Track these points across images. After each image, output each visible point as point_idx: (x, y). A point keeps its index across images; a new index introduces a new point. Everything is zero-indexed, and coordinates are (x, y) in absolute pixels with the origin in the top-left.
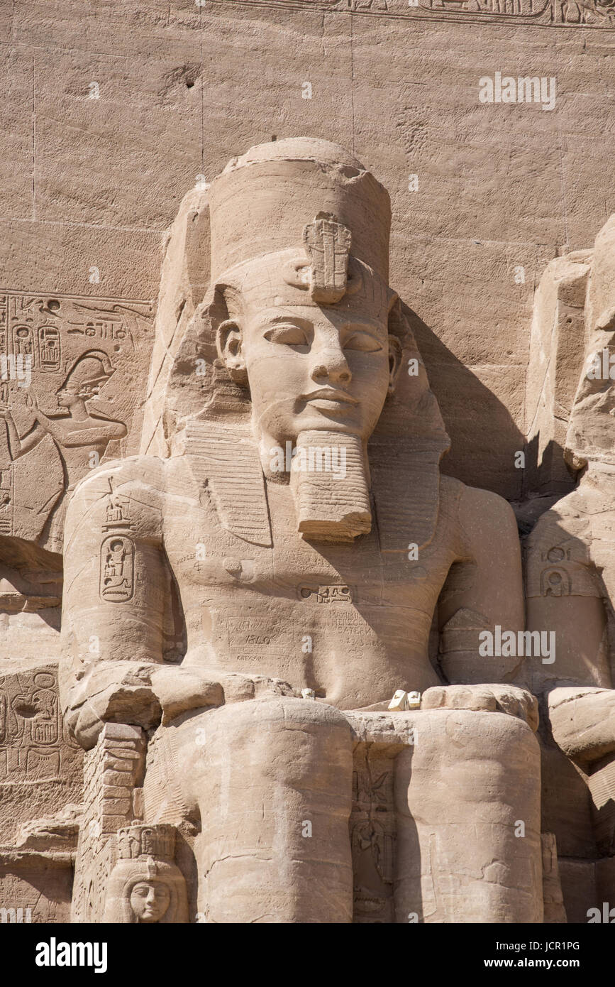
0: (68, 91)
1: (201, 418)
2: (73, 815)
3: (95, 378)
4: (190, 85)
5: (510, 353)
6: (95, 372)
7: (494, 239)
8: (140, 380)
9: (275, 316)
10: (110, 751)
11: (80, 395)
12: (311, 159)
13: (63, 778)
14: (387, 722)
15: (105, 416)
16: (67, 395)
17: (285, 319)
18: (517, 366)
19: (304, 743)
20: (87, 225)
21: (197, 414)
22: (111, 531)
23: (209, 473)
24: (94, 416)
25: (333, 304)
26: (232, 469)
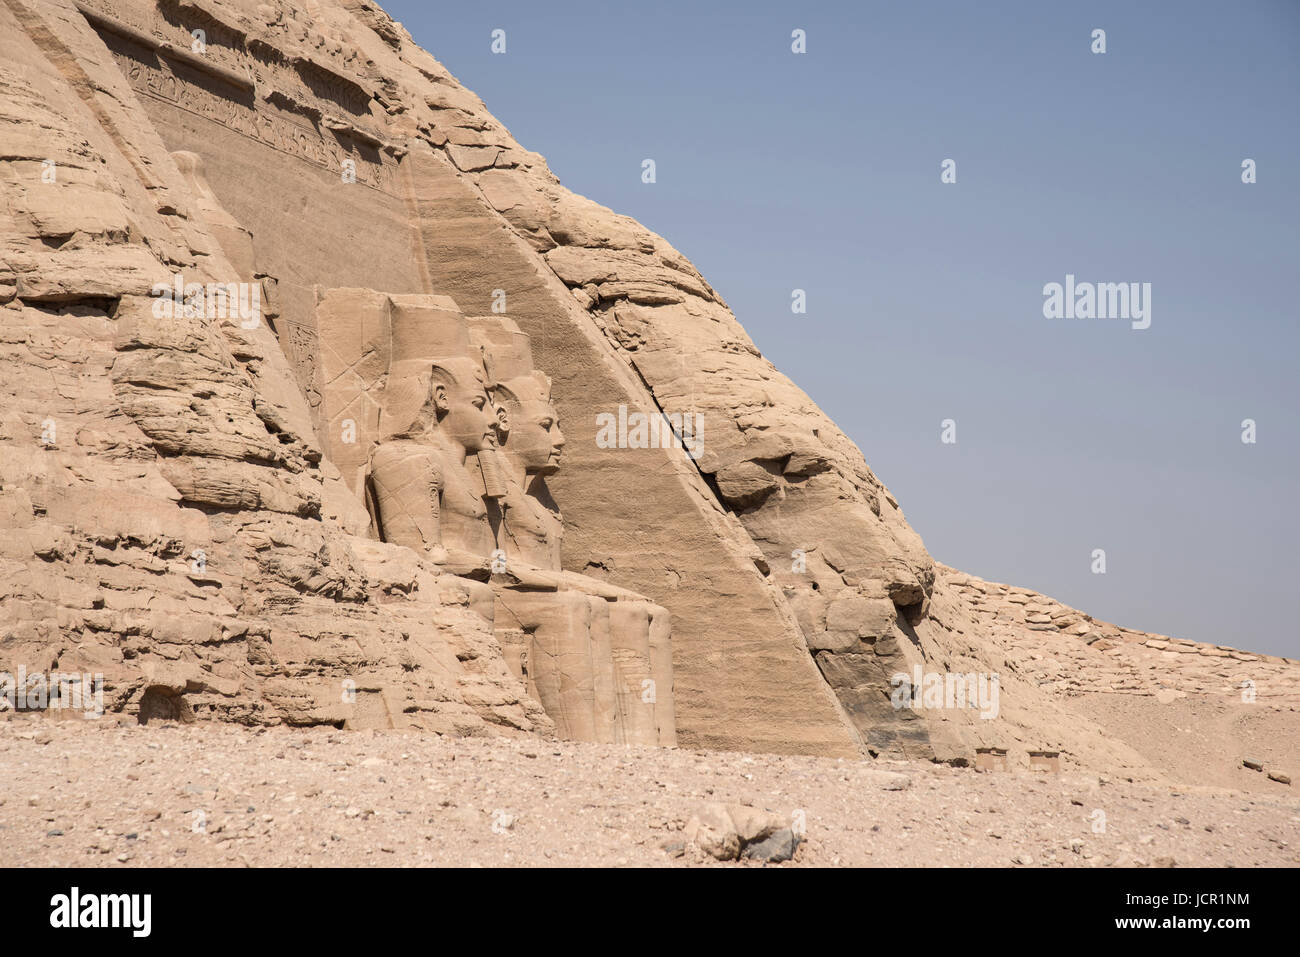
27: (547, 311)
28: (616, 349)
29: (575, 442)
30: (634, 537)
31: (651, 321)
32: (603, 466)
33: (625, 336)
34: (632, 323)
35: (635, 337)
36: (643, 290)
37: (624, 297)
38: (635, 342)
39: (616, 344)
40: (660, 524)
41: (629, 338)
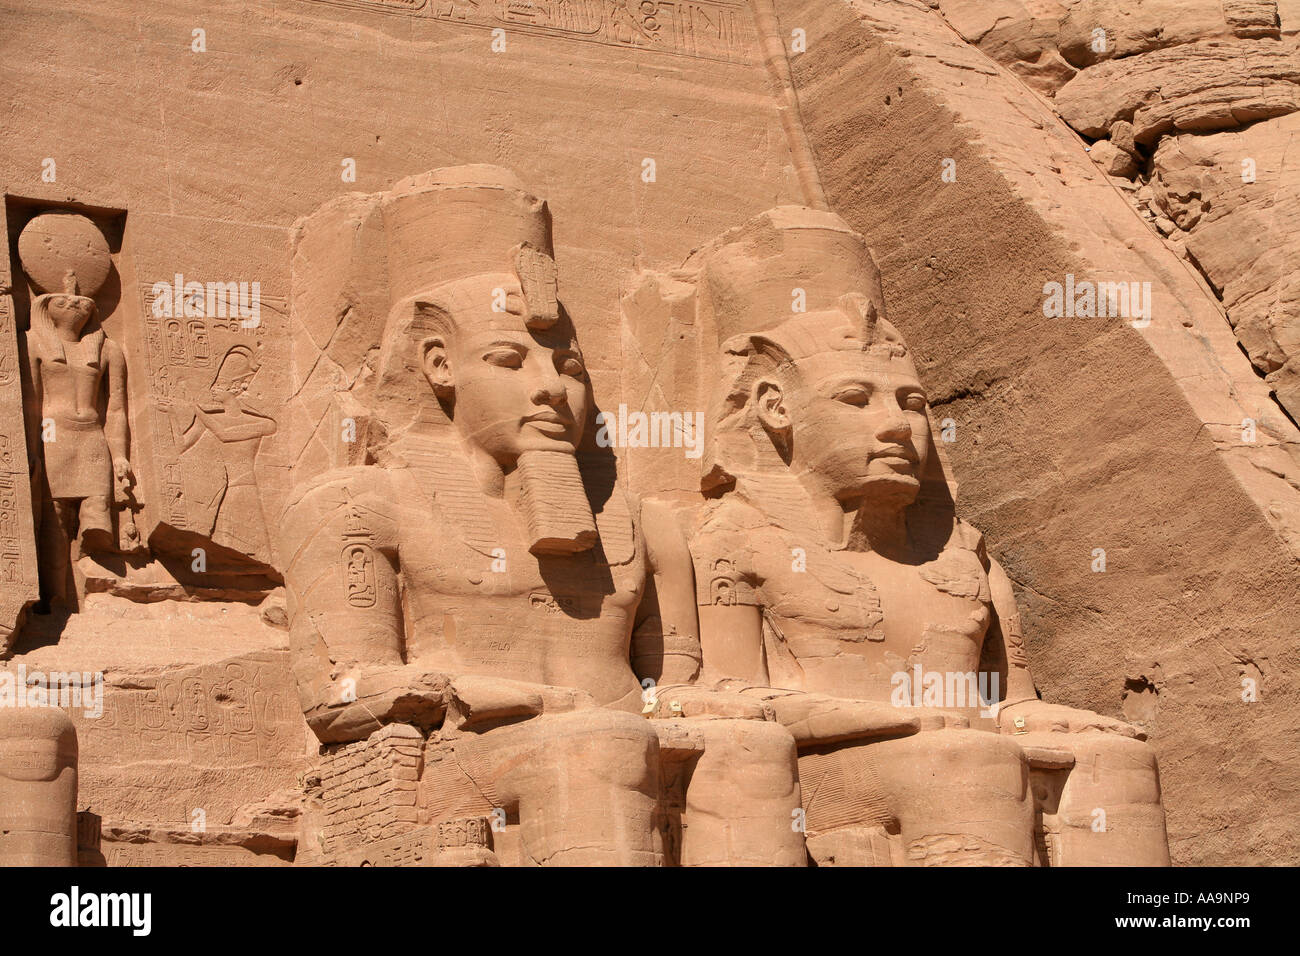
0: (190, 87)
1: (411, 430)
2: (290, 799)
3: (243, 373)
4: (298, 83)
5: (604, 358)
6: (241, 369)
7: (579, 246)
8: (284, 377)
9: (493, 341)
10: (396, 748)
11: (231, 391)
12: (499, 187)
13: (263, 763)
14: (682, 730)
15: (254, 411)
16: (219, 389)
17: (503, 344)
18: (611, 372)
19: (631, 750)
20: (220, 220)
21: (408, 427)
22: (351, 540)
23: (436, 487)
24: (245, 412)
25: (543, 330)
26: (453, 483)
27: (979, 189)
28: (1166, 235)
29: (1063, 437)
30: (1181, 606)
31: (1217, 159)
32: (1113, 473)
33: (1175, 204)
34: (1183, 174)
35: (1194, 201)
36: (1203, 103)
37: (1171, 129)
38: (1194, 209)
39: (1167, 225)
40: (1213, 566)
41: (1183, 207)
